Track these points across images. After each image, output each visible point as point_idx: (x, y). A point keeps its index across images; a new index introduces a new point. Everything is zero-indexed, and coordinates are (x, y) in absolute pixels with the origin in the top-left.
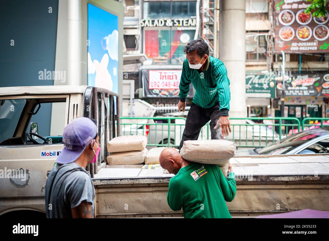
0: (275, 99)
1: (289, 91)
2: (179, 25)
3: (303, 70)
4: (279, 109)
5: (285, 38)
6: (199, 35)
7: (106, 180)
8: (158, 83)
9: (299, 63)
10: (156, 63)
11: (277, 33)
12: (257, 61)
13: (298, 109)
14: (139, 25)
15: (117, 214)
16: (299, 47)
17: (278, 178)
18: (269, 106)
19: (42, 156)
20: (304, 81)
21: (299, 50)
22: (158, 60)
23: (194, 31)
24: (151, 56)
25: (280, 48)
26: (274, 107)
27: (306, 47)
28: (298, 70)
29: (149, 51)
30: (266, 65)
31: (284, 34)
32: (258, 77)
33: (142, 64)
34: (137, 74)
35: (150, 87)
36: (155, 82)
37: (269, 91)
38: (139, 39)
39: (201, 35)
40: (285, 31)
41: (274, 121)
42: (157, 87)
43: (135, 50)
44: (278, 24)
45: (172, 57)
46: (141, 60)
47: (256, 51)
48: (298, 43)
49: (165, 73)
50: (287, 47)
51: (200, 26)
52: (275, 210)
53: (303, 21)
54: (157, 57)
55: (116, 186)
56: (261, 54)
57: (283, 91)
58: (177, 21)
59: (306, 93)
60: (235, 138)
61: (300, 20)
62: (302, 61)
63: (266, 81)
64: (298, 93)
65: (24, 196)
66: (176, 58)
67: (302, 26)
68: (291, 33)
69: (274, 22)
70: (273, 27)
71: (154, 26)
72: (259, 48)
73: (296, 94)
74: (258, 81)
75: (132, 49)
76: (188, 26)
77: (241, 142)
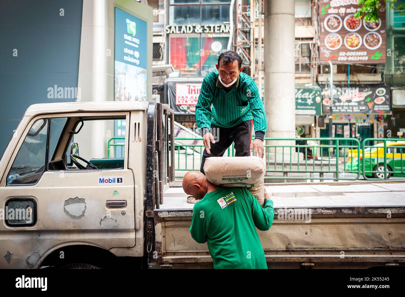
0: (320, 117)
1: (336, 107)
2: (210, 32)
3: (352, 83)
4: (325, 128)
5: (331, 47)
6: (232, 43)
7: (175, 211)
8: (186, 98)
9: (347, 75)
10: (184, 76)
11: (322, 41)
12: (299, 73)
13: (347, 128)
14: (163, 31)
15: (187, 251)
16: (348, 57)
17: (378, 210)
18: (313, 125)
19: (100, 183)
20: (354, 96)
21: (347, 61)
22: (185, 71)
23: (228, 38)
24: (178, 67)
25: (326, 58)
26: (319, 126)
27: (356, 57)
28: (346, 83)
29: (175, 61)
30: (310, 78)
31: (330, 42)
32: (301, 91)
33: (168, 77)
34: (161, 87)
35: (177, 103)
36: (183, 97)
37: (314, 107)
38: (164, 48)
39: (235, 43)
40: (331, 39)
41: (319, 141)
42: (184, 103)
43: (159, 60)
44: (323, 30)
45: (201, 68)
46: (167, 71)
47: (299, 62)
48: (346, 52)
49: (194, 87)
50: (334, 57)
51: (233, 33)
52: (374, 248)
53: (352, 27)
54: (185, 68)
55: (186, 219)
56: (304, 65)
57: (331, 107)
58: (207, 27)
59: (356, 109)
60: (285, 162)
61: (348, 26)
62: (350, 72)
63: (311, 96)
64: (346, 110)
65: (80, 228)
66: (206, 69)
67: (351, 34)
68: (339, 41)
69: (318, 28)
70: (317, 34)
71: (181, 33)
72: (302, 58)
73: (345, 111)
74: (301, 96)
75: (156, 59)
76: (220, 33)
77: (293, 167)
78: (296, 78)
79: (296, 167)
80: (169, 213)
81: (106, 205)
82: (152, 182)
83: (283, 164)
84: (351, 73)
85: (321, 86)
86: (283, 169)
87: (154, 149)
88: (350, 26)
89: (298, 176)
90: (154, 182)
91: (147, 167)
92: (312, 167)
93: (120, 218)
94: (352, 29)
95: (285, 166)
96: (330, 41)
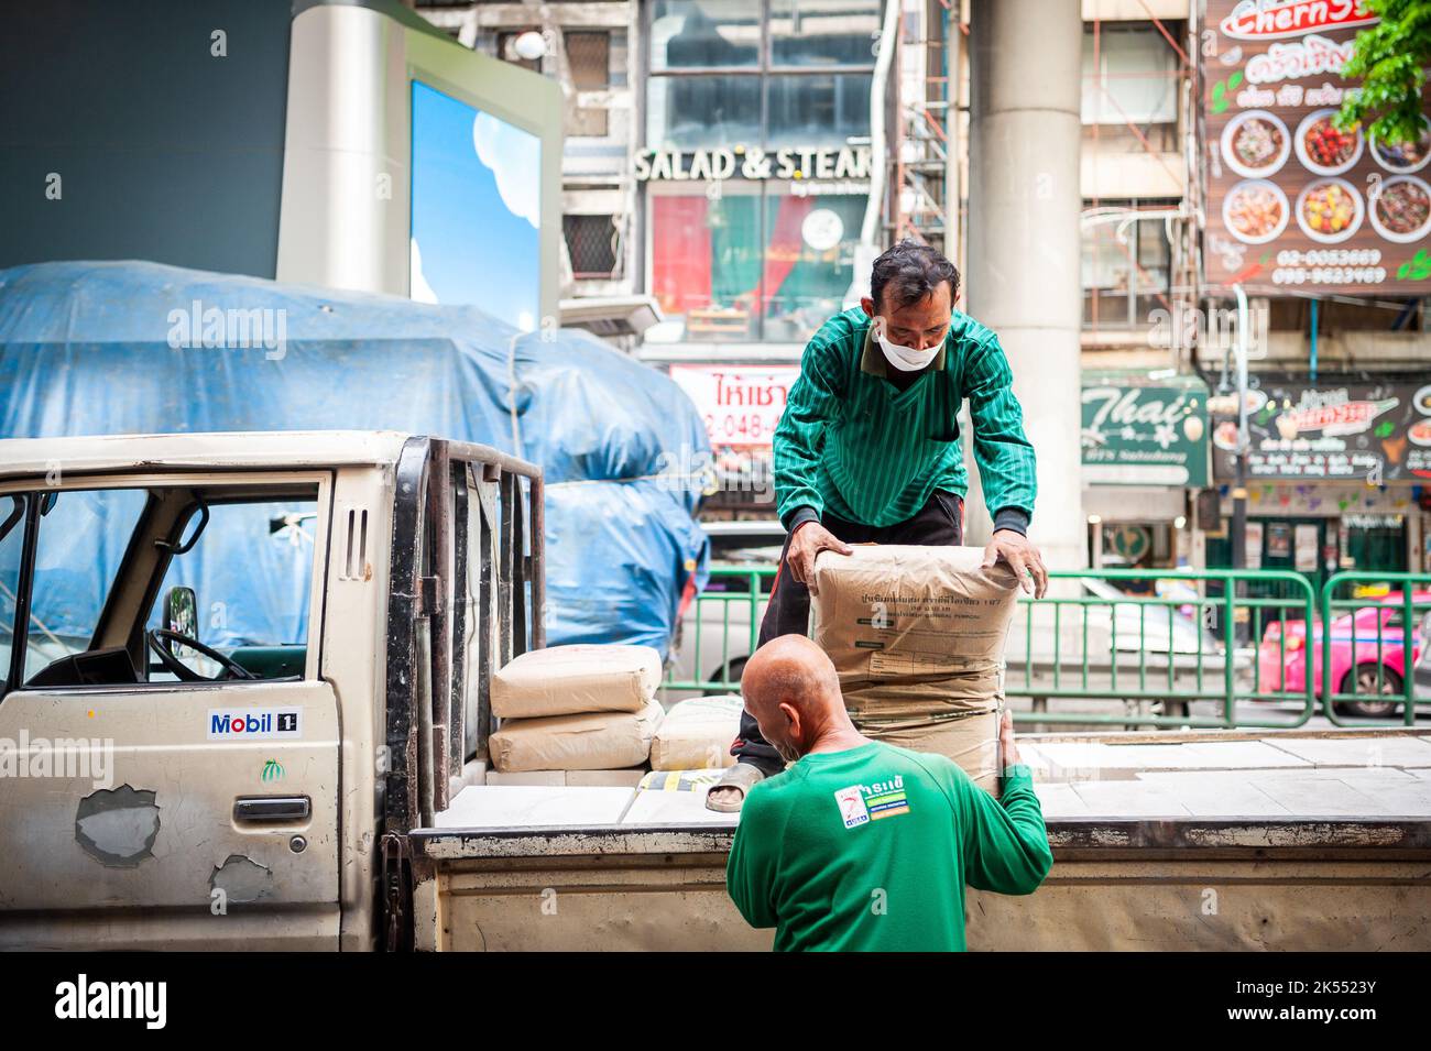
0: (1206, 492)
1: (1265, 455)
2: (798, 174)
3: (1323, 367)
4: (1224, 533)
5: (1247, 232)
6: (881, 218)
7: (486, 836)
8: (708, 421)
9: (1308, 337)
10: (700, 337)
11: (1214, 210)
12: (1128, 330)
13: (1306, 536)
14: (626, 172)
16: (1309, 269)
17: (1221, 832)
18: (1180, 522)
19: (214, 731)
20: (1329, 414)
21: (1308, 284)
22: (706, 320)
23: (863, 199)
24: (679, 305)
25: (1227, 272)
26: (1202, 527)
27: (1339, 272)
28: (1302, 367)
29: (669, 283)
31: (1244, 215)
32: (1134, 394)
33: (641, 341)
37: (1182, 457)
38: (628, 233)
39: (892, 217)
40: (1248, 202)
41: (1201, 585)
43: (609, 279)
44: (1217, 171)
45: (767, 310)
46: (633, 321)
47: (1127, 287)
48: (1304, 252)
49: (738, 378)
50: (1257, 269)
51: (885, 179)
53: (1327, 159)
54: (705, 309)
55: (527, 863)
56: (1148, 299)
57: (1240, 458)
58: (788, 156)
59: (1339, 465)
60: (1035, 659)
61: (1311, 157)
62: (1319, 327)
63: (1170, 415)
64: (1303, 467)
65: (136, 903)
66: (786, 312)
67: (1321, 182)
68: (1276, 211)
69: (1200, 161)
70: (1197, 183)
71: (690, 179)
72: (1140, 274)
73: (1298, 470)
74: (1135, 412)
75: (599, 275)
76: (835, 180)
77: (1063, 677)
78: (1087, 349)
79: (1078, 677)
80: (463, 841)
81: (235, 812)
82: (405, 730)
83: (1030, 667)
84: (1324, 330)
85: (1209, 377)
86: (1028, 685)
87: (418, 607)
88: (1321, 156)
89: (1087, 713)
90: (415, 729)
91: (389, 673)
92: (1136, 678)
93: (286, 862)
94: (1326, 164)
95: (1039, 673)
96: (1244, 210)
